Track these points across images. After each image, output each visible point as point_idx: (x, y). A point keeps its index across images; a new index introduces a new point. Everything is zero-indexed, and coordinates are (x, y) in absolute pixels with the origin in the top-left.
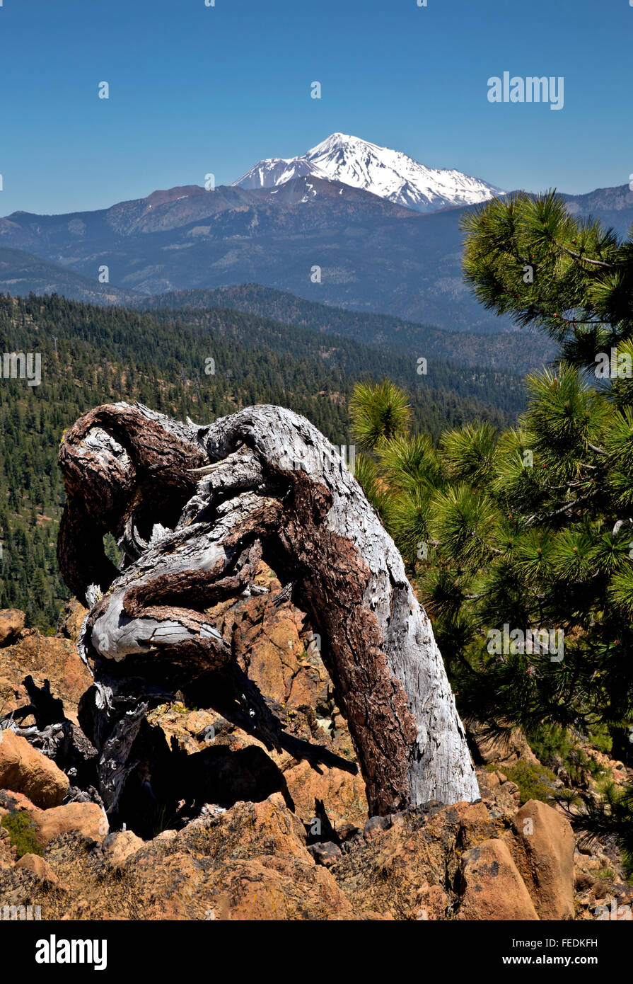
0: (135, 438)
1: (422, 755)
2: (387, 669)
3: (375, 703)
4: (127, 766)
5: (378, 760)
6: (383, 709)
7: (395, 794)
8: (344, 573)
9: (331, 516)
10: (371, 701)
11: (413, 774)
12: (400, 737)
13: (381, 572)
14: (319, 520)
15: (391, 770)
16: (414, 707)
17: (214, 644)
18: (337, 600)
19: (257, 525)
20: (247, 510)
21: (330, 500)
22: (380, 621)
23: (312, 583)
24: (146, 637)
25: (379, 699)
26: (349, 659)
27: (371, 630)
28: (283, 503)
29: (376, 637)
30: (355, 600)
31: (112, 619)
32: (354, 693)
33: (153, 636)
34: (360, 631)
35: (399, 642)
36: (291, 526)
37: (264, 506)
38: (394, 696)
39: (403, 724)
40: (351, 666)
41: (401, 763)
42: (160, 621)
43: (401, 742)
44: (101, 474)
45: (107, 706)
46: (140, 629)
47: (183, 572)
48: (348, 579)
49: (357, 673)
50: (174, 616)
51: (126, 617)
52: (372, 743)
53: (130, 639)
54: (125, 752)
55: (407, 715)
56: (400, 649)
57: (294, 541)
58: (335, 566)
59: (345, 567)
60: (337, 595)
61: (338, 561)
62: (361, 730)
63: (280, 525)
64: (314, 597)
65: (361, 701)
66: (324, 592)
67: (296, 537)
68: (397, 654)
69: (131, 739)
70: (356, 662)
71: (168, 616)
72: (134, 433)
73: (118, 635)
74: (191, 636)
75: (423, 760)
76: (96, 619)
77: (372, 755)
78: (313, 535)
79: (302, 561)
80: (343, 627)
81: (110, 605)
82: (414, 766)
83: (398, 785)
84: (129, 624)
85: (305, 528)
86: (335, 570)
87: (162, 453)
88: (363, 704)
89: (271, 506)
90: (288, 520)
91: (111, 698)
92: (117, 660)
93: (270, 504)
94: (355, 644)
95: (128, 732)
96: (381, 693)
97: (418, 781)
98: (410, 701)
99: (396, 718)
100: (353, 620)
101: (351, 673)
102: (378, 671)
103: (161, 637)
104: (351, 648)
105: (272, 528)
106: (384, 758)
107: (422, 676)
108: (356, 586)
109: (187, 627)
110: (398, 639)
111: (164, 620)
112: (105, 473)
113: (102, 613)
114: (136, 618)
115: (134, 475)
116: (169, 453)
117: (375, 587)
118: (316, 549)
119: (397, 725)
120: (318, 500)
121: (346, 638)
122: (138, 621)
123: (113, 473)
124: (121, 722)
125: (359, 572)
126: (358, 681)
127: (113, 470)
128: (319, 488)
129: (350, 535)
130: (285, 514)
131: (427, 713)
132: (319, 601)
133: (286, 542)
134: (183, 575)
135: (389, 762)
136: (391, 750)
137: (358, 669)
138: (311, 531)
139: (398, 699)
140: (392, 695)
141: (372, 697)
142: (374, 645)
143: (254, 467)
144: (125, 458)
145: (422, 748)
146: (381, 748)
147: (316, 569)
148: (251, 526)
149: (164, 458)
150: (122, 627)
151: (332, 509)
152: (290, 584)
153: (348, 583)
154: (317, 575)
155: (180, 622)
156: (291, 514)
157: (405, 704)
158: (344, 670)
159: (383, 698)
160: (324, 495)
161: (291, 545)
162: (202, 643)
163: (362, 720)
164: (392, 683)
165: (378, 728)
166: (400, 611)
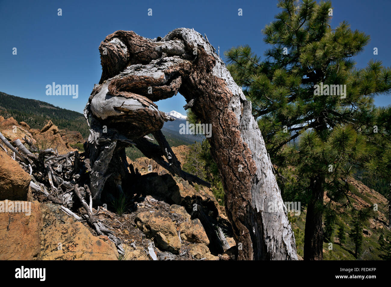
0: (131, 41)
1: (259, 181)
2: (241, 138)
3: (234, 154)
4: (105, 176)
5: (235, 182)
6: (238, 157)
7: (244, 200)
8: (220, 93)
9: (214, 69)
10: (232, 153)
11: (254, 191)
12: (248, 171)
13: (236, 95)
14: (209, 71)
15: (242, 188)
16: (254, 157)
17: (156, 115)
18: (216, 106)
19: (181, 69)
20: (177, 63)
21: (214, 62)
22: (237, 115)
23: (203, 99)
24: (119, 105)
25: (237, 152)
26: (221, 133)
27: (232, 119)
28: (193, 63)
29: (235, 123)
30: (225, 106)
31: (102, 96)
32: (223, 149)
33: (122, 105)
34: (227, 120)
35: (247, 126)
36: (195, 73)
37: (184, 63)
38: (245, 151)
39: (249, 165)
40: (222, 136)
41: (248, 185)
42: (127, 98)
43: (248, 174)
44: (114, 51)
45: (95, 142)
46: (116, 102)
47: (143, 76)
48: (222, 96)
49: (225, 140)
50: (135, 96)
51: (110, 95)
52: (232, 174)
53: (110, 107)
54: (104, 169)
55: (251, 161)
56: (247, 129)
57: (196, 79)
58: (216, 90)
59: (221, 91)
60: (216, 103)
61: (218, 88)
62: (225, 167)
63: (190, 73)
64: (204, 105)
65: (227, 153)
66: (209, 102)
67: (197, 78)
68: (245, 132)
69: (108, 162)
70: (224, 135)
71: (132, 96)
72: (131, 39)
73: (104, 104)
74: (144, 108)
75: (259, 184)
76: (94, 96)
77: (231, 179)
78: (206, 77)
79: (199, 88)
80: (218, 118)
81: (102, 89)
82: (254, 187)
83: (246, 196)
84: (111, 99)
85: (202, 74)
86: (216, 92)
87: (141, 46)
88: (227, 154)
89: (188, 63)
90: (194, 70)
91: (98, 138)
92: (103, 118)
93: (187, 62)
94: (224, 126)
95: (106, 158)
96: (238, 150)
97: (256, 194)
98: (252, 154)
99: (246, 162)
100: (224, 115)
101: (221, 140)
102: (237, 139)
103: (126, 106)
104: (222, 128)
105: (187, 73)
106: (238, 181)
107: (257, 143)
108: (226, 99)
109: (141, 103)
110: (246, 125)
111: (130, 98)
112: (116, 51)
113: (97, 92)
114: (115, 96)
115: (129, 56)
116: (144, 46)
117: (234, 101)
118: (207, 83)
119: (246, 165)
120: (209, 62)
121: (220, 123)
122: (115, 98)
123: (119, 52)
124: (103, 152)
125: (227, 93)
126: (225, 143)
127: (119, 51)
128: (210, 57)
129: (223, 78)
130: (193, 68)
131: (260, 160)
132: (206, 107)
133: (193, 80)
134: (143, 78)
135: (241, 184)
136: (243, 177)
137: (226, 137)
138: (205, 75)
139: (247, 153)
140: (243, 150)
141: (232, 151)
142: (234, 127)
143: (181, 45)
144: (126, 49)
145: (259, 178)
146: (236, 177)
147: (206, 92)
148: (178, 68)
149: (142, 48)
150: (107, 100)
151: (215, 67)
152: (193, 100)
153: (222, 98)
154: (206, 95)
155: (138, 100)
156: (196, 68)
157: (250, 155)
158: (218, 138)
159: (239, 152)
160: (212, 60)
161: (195, 81)
162: (149, 112)
163: (226, 163)
164: (244, 145)
165: (235, 166)
166: (247, 112)
